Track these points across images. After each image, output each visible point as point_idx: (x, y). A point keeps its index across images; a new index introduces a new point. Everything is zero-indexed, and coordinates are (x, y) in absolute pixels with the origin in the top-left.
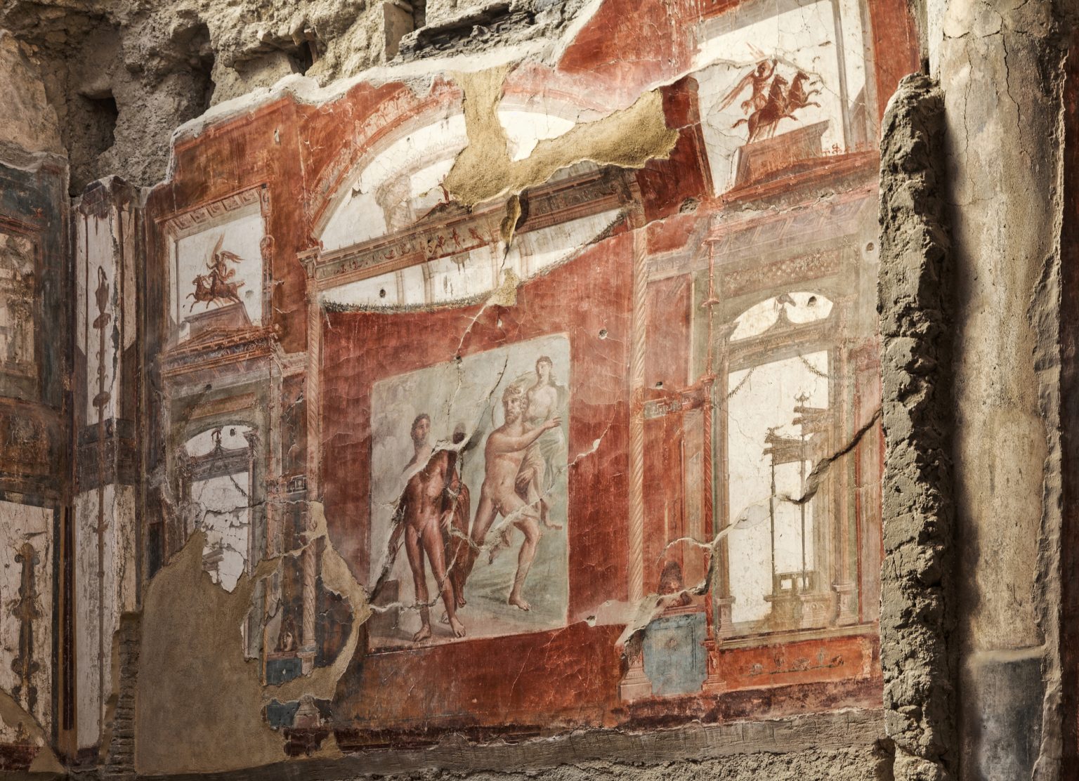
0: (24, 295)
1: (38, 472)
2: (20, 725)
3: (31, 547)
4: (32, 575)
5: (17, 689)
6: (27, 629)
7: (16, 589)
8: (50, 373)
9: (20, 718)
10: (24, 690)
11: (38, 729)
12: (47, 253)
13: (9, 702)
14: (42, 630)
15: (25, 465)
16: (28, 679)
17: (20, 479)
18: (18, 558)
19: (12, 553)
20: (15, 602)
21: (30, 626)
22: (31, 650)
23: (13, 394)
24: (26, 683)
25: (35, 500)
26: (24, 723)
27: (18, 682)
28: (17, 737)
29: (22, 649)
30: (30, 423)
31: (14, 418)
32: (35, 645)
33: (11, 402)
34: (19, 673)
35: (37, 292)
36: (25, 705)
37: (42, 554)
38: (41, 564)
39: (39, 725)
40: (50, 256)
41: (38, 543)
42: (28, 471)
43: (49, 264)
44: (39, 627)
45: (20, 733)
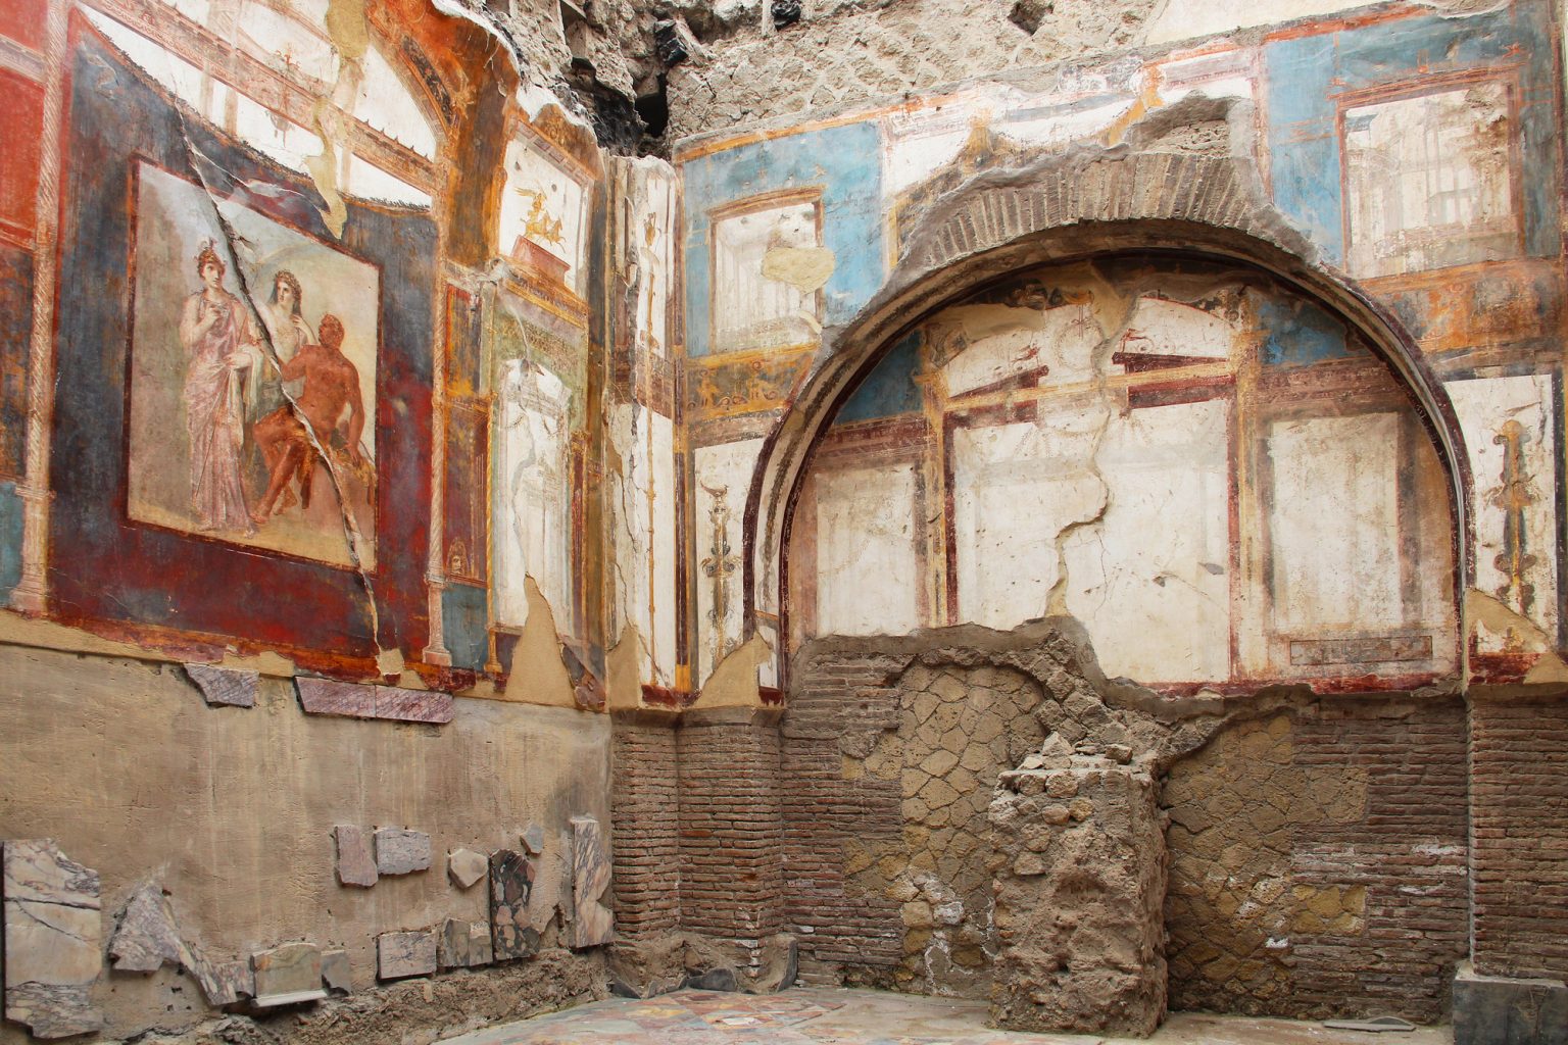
0: (1494, 145)
1: (1522, 336)
2: (1509, 631)
3: (1518, 424)
4: (1519, 456)
5: (1504, 590)
6: (1515, 520)
7: (1497, 475)
8: (1537, 218)
9: (1511, 622)
10: (1514, 590)
11: (1536, 633)
12: (1527, 87)
13: (1494, 606)
14: (1539, 518)
15: (1501, 332)
16: (1520, 574)
17: (1495, 350)
18: (1498, 439)
19: (1490, 435)
20: (1496, 490)
21: (1521, 514)
22: (1523, 542)
23: (1480, 259)
24: (1516, 580)
25: (1520, 368)
26: (1514, 627)
27: (1504, 580)
28: (1506, 644)
29: (1508, 542)
30: (1505, 283)
31: (1480, 284)
32: (1529, 535)
33: (1477, 268)
34: (1507, 571)
35: (1514, 135)
36: (1515, 606)
37: (1535, 431)
38: (1534, 441)
39: (1538, 629)
40: (1532, 90)
41: (1530, 419)
42: (1506, 338)
43: (1532, 99)
44: (1534, 513)
45: (1510, 638)
